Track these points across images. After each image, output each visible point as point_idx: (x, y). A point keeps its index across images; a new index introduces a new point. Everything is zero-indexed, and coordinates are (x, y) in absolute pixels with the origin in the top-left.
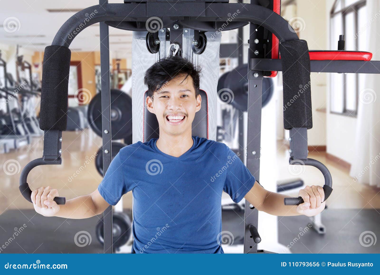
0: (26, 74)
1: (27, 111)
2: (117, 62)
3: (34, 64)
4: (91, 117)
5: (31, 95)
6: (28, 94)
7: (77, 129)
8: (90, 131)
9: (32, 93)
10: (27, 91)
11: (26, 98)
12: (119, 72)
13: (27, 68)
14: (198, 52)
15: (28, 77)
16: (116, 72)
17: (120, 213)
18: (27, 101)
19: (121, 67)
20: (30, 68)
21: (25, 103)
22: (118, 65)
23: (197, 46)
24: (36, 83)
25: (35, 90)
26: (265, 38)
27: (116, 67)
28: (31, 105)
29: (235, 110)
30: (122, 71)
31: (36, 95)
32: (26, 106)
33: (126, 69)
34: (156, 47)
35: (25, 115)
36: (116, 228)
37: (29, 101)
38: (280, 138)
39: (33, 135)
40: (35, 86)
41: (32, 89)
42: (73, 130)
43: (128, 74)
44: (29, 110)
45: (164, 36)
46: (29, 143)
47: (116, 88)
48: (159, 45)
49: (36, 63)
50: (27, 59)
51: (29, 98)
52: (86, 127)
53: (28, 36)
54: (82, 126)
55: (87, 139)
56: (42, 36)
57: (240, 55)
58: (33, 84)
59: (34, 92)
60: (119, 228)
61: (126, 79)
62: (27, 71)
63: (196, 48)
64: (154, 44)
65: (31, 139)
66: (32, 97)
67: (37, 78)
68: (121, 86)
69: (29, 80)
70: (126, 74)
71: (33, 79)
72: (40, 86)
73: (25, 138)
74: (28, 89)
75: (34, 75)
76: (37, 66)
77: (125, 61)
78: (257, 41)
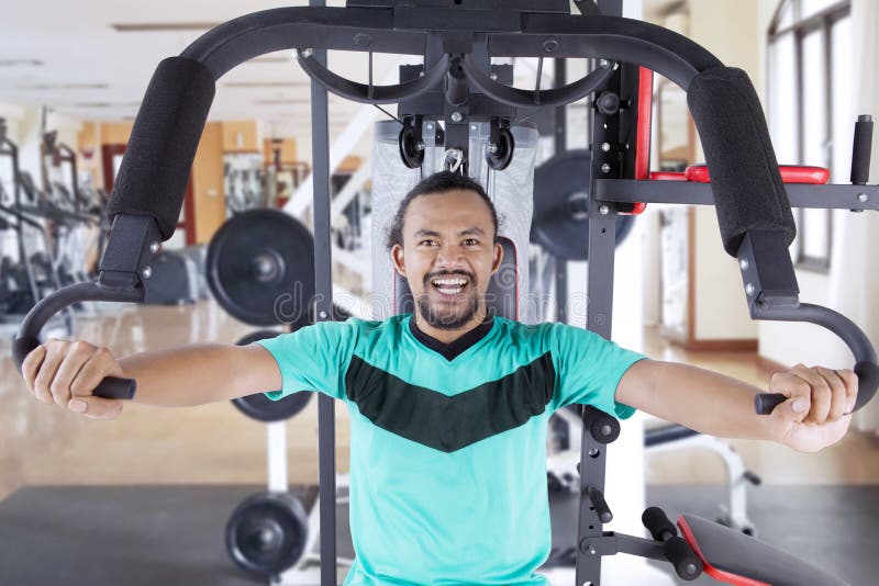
0: (63, 175)
1: (65, 258)
2: (276, 146)
3: (81, 150)
4: (215, 273)
5: (74, 222)
6: (68, 221)
7: (181, 302)
8: (213, 304)
9: (78, 218)
10: (66, 214)
11: (63, 230)
12: (279, 169)
13: (65, 159)
14: (499, 165)
15: (67, 181)
16: (272, 169)
17: (281, 495)
18: (67, 236)
19: (284, 158)
20: (72, 159)
21: (62, 241)
22: (277, 152)
23: (497, 153)
24: (87, 193)
25: (85, 212)
26: (621, 141)
27: (272, 157)
28: (75, 245)
29: (546, 256)
30: (285, 167)
31: (86, 221)
32: (65, 247)
33: (295, 163)
34: (418, 156)
35: (61, 270)
36: (272, 528)
37: (72, 236)
38: (652, 322)
39: (80, 314)
40: (86, 201)
41: (77, 209)
42: (172, 302)
43: (300, 174)
44: (70, 257)
45: (432, 138)
46: (70, 332)
47: (271, 205)
48: (423, 152)
49: (88, 147)
50: (67, 139)
51: (70, 228)
52: (203, 297)
53: (69, 87)
54: (194, 293)
55: (205, 323)
56: (100, 86)
57: (560, 130)
58: (80, 198)
59: (82, 215)
60: (278, 529)
61: (296, 184)
62: (66, 166)
63: (494, 159)
64: (415, 151)
65: (75, 324)
66: (78, 226)
67: (88, 182)
68: (283, 201)
69: (70, 188)
70: (295, 173)
71: (80, 185)
72: (95, 201)
73: (62, 321)
74: (70, 208)
75: (83, 176)
76: (88, 155)
77: (292, 143)
78: (606, 147)
